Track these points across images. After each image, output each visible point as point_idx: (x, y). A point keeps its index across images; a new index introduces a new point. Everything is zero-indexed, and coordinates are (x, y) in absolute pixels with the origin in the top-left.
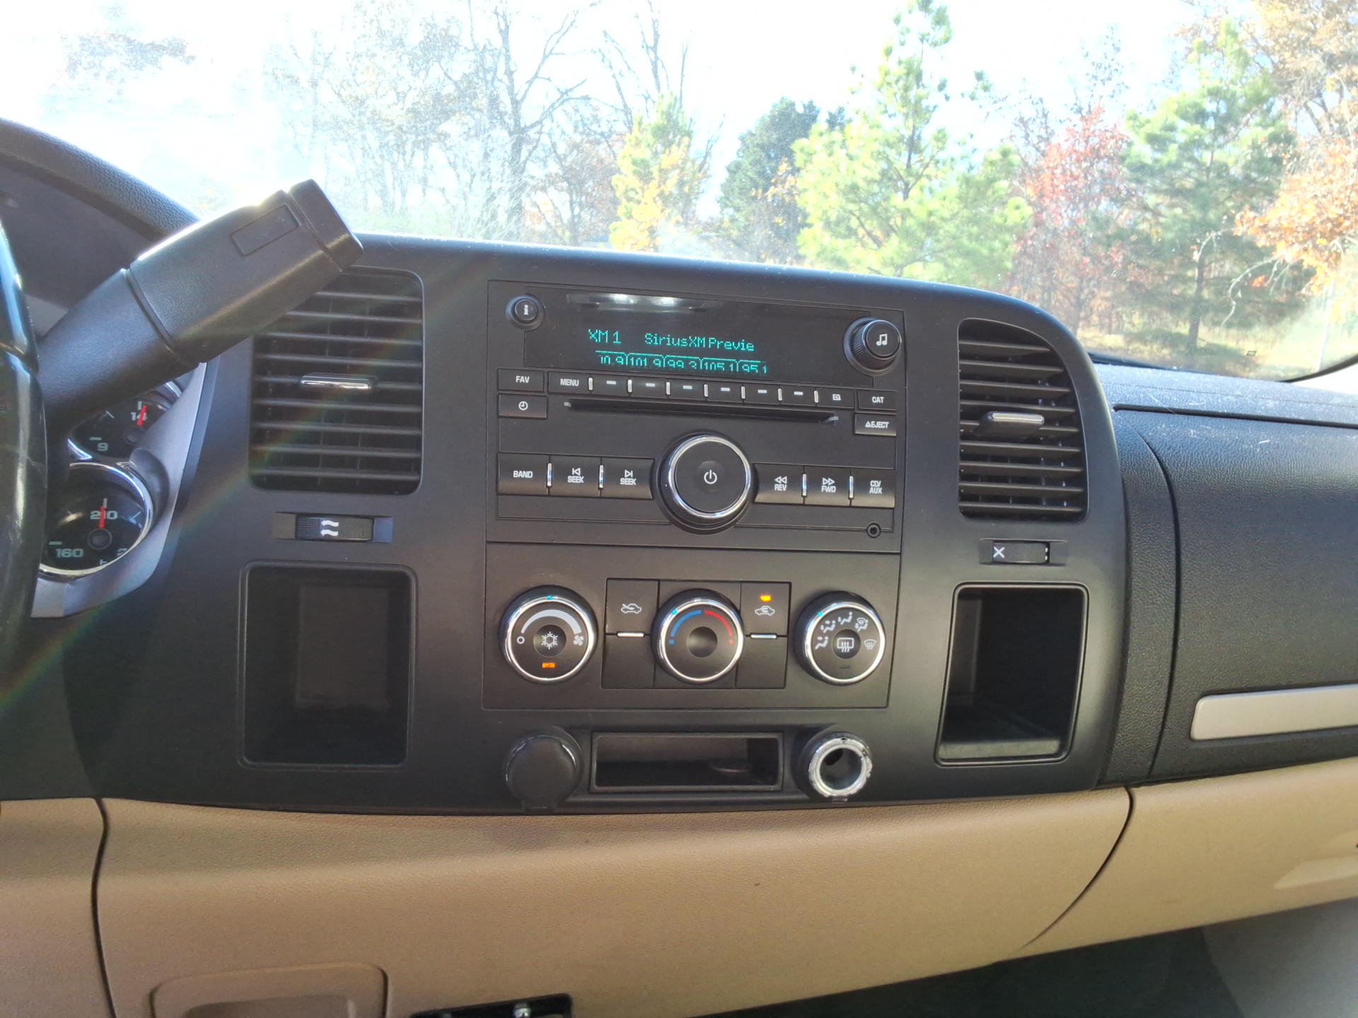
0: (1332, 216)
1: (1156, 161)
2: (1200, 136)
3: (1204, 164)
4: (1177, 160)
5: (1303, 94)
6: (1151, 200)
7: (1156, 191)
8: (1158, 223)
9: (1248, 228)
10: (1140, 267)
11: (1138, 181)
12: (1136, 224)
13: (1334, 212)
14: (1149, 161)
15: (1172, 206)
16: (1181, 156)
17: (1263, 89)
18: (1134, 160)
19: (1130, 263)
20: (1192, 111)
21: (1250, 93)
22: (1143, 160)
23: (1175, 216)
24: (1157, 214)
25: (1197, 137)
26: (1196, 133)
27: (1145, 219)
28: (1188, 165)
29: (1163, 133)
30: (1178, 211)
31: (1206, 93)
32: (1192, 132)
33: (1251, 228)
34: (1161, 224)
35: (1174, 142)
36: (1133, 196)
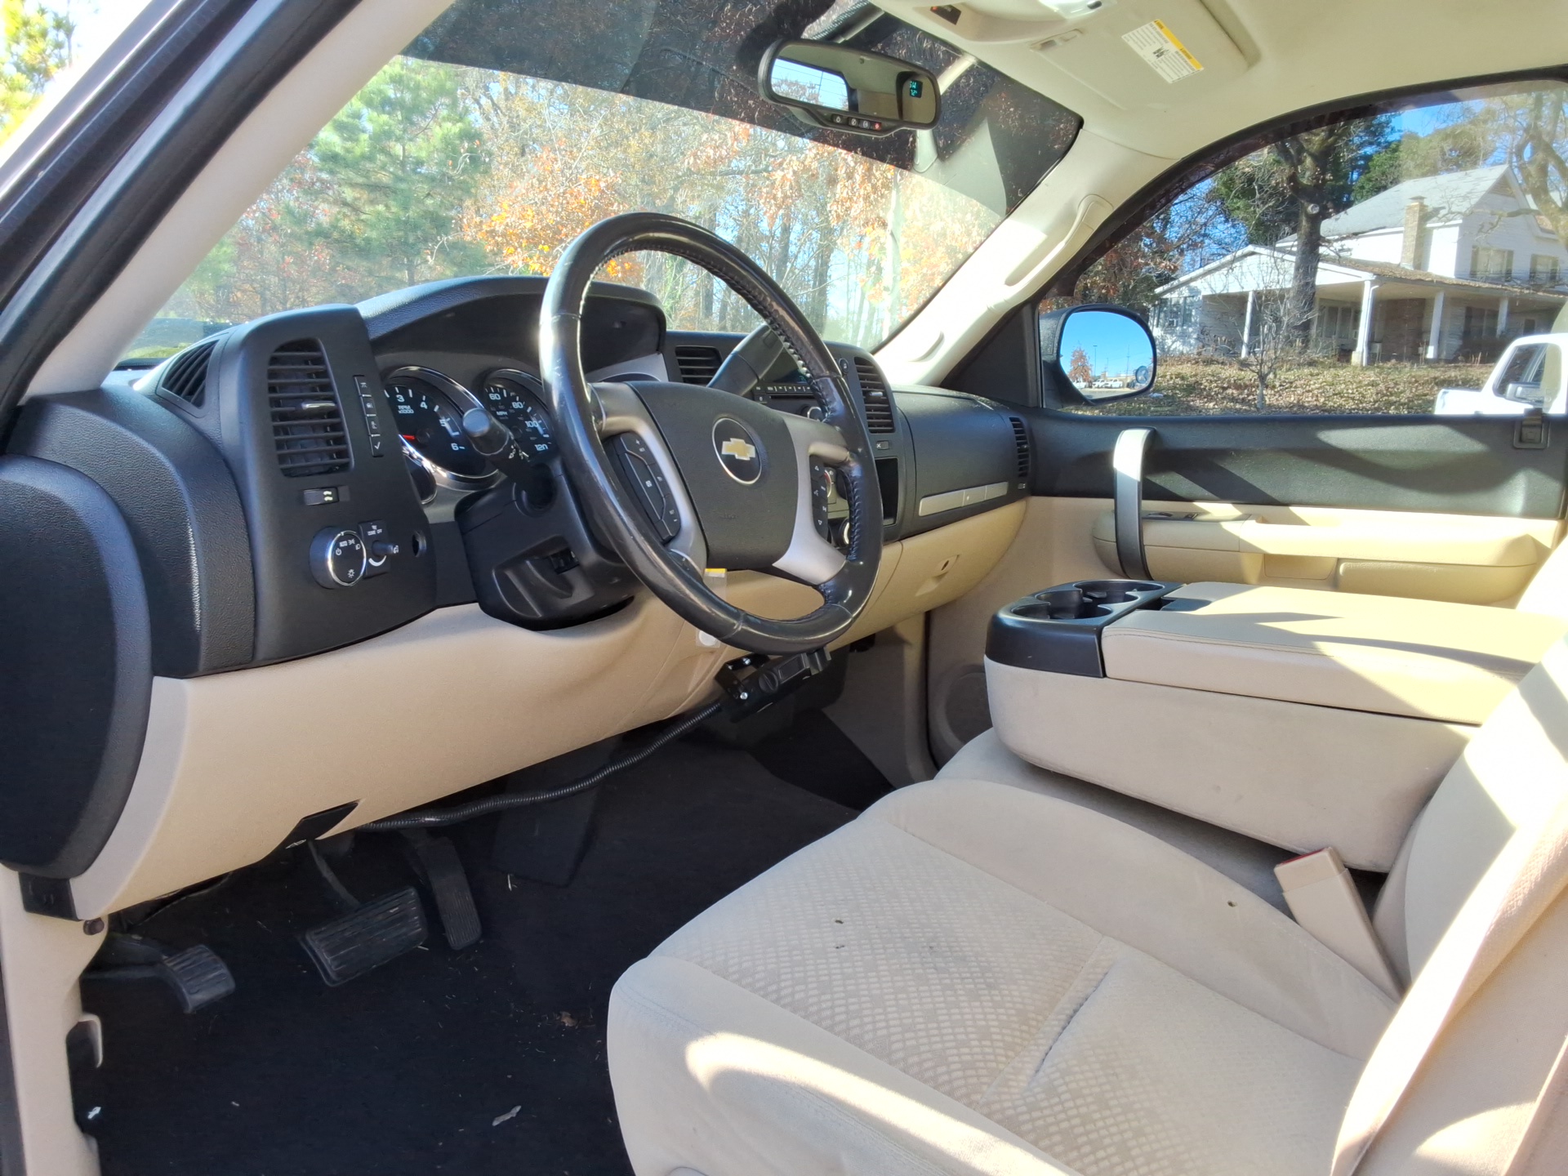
0: (551, 222)
1: (348, 151)
2: (390, 126)
3: (397, 157)
4: (370, 151)
5: (476, 87)
6: (349, 194)
7: (353, 185)
8: (359, 220)
9: (476, 233)
10: (348, 268)
11: (331, 172)
12: (338, 220)
13: (551, 219)
14: (338, 150)
15: (372, 202)
16: (373, 147)
17: (446, 81)
18: (323, 148)
19: (338, 264)
20: (377, 99)
21: (434, 84)
22: (333, 148)
23: (379, 213)
24: (356, 210)
25: (387, 128)
26: (386, 124)
27: (345, 216)
28: (381, 157)
29: (350, 120)
30: (381, 208)
31: (388, 80)
32: (381, 122)
33: (479, 233)
34: (362, 221)
35: (364, 131)
36: (329, 189)
